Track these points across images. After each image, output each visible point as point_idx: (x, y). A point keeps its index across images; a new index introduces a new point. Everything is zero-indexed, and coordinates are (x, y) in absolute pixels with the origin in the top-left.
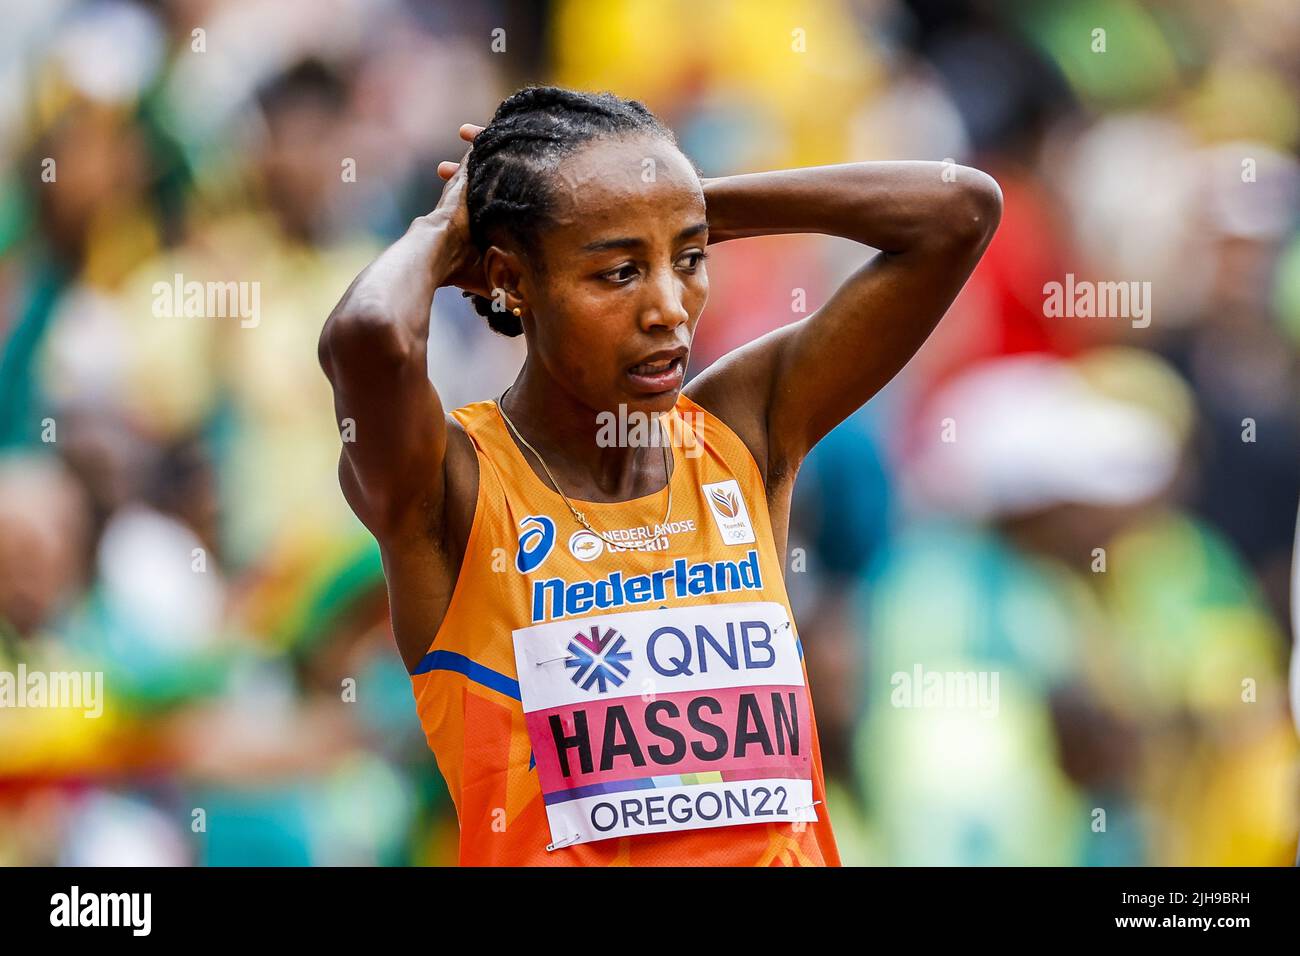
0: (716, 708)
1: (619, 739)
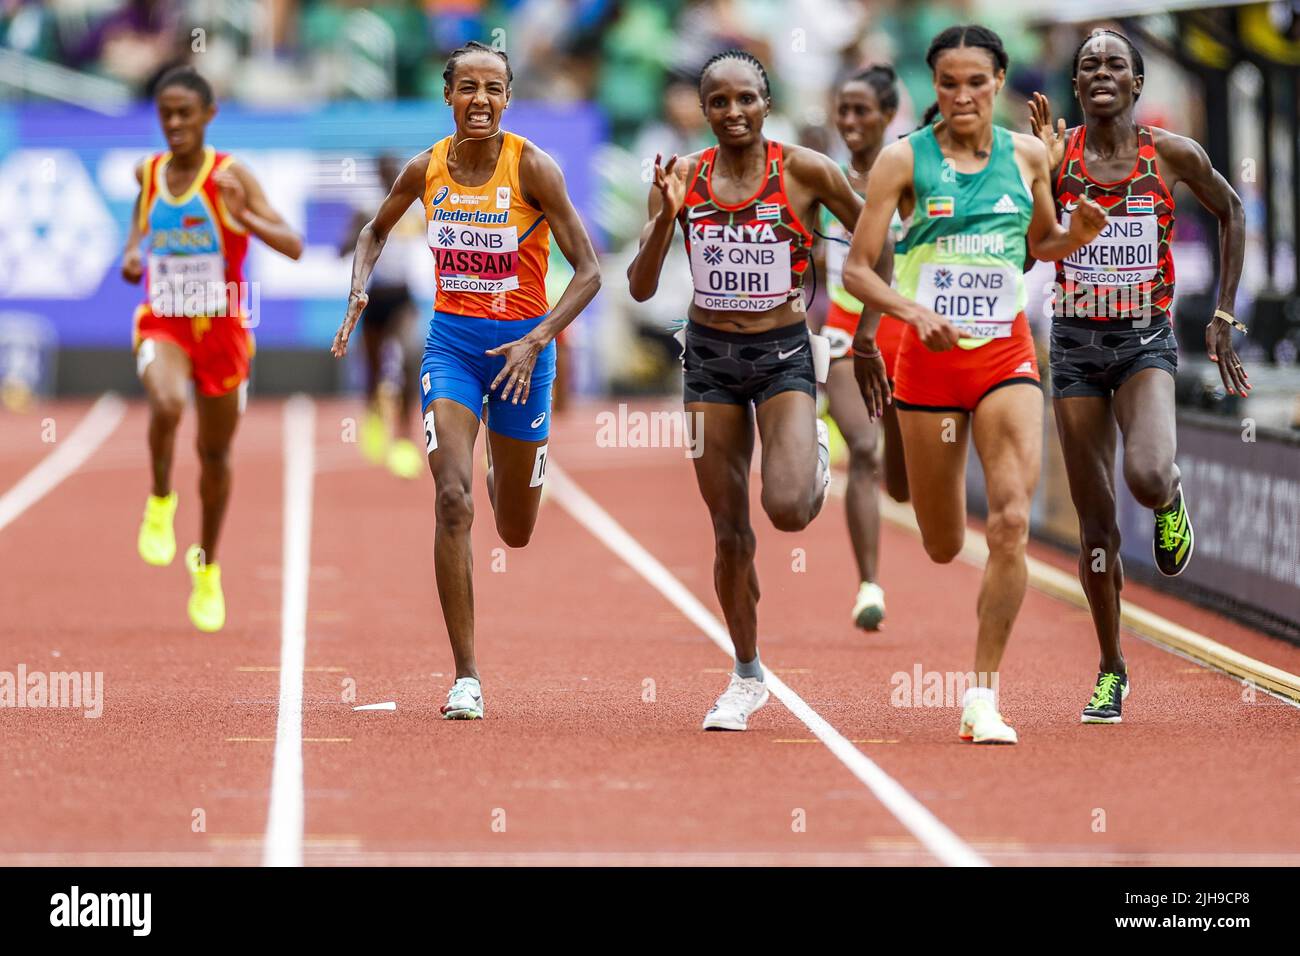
0: (480, 257)
1: (448, 262)
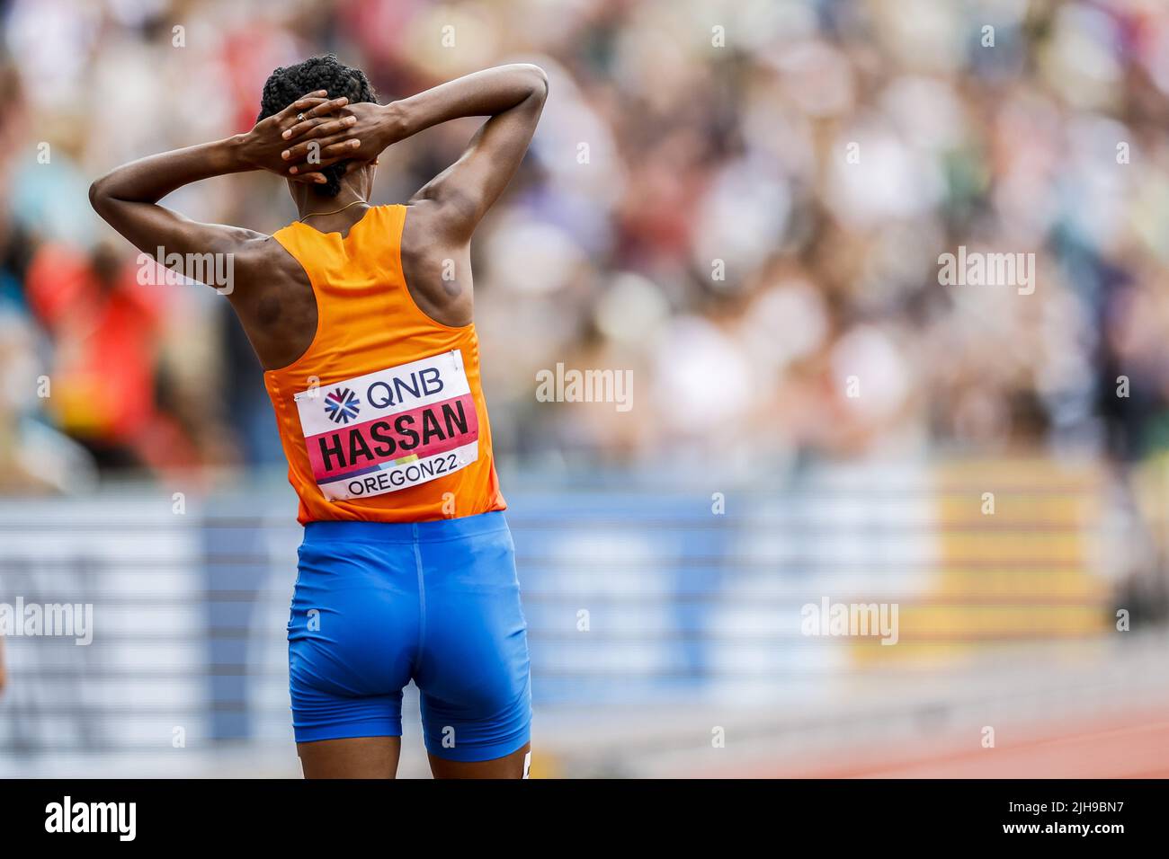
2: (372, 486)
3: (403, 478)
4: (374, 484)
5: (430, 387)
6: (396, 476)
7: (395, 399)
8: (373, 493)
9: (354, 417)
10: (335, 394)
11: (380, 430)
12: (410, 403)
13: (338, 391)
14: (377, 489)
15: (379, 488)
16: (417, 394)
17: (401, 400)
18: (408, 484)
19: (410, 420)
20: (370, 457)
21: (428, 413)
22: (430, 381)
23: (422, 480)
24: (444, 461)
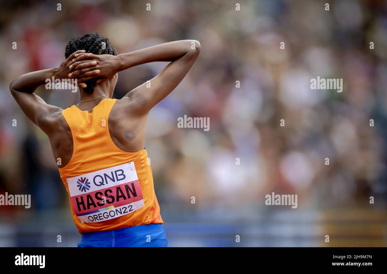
2: (96, 218)
3: (108, 215)
4: (97, 217)
5: (119, 177)
6: (105, 215)
7: (105, 183)
8: (97, 221)
9: (88, 189)
10: (81, 179)
11: (99, 195)
12: (111, 184)
13: (82, 178)
14: (98, 220)
15: (99, 219)
16: (114, 180)
17: (107, 183)
18: (110, 218)
19: (111, 191)
20: (95, 206)
21: (118, 188)
22: (119, 175)
23: (116, 216)
24: (126, 208)
